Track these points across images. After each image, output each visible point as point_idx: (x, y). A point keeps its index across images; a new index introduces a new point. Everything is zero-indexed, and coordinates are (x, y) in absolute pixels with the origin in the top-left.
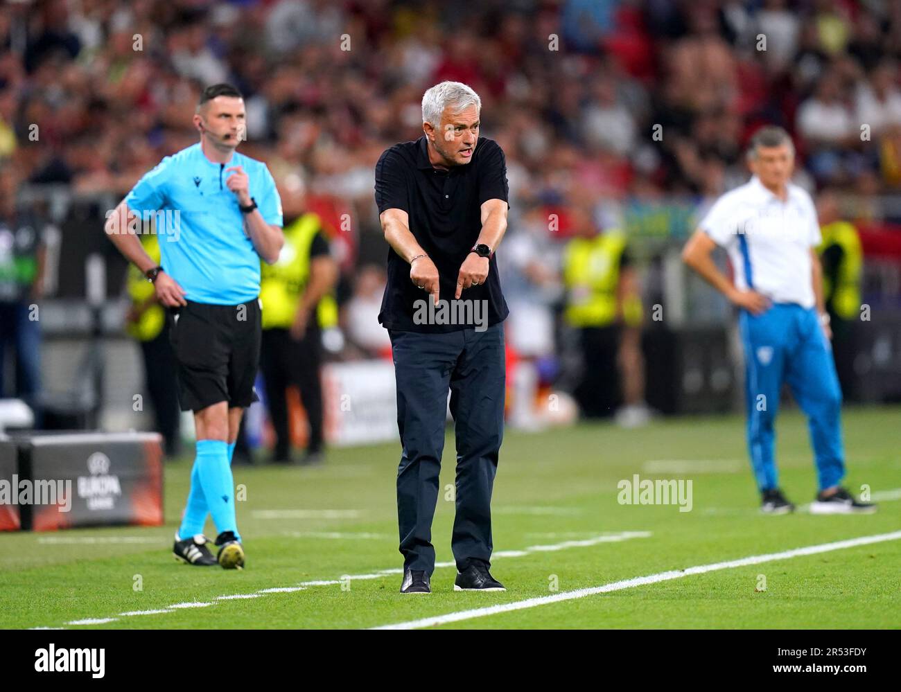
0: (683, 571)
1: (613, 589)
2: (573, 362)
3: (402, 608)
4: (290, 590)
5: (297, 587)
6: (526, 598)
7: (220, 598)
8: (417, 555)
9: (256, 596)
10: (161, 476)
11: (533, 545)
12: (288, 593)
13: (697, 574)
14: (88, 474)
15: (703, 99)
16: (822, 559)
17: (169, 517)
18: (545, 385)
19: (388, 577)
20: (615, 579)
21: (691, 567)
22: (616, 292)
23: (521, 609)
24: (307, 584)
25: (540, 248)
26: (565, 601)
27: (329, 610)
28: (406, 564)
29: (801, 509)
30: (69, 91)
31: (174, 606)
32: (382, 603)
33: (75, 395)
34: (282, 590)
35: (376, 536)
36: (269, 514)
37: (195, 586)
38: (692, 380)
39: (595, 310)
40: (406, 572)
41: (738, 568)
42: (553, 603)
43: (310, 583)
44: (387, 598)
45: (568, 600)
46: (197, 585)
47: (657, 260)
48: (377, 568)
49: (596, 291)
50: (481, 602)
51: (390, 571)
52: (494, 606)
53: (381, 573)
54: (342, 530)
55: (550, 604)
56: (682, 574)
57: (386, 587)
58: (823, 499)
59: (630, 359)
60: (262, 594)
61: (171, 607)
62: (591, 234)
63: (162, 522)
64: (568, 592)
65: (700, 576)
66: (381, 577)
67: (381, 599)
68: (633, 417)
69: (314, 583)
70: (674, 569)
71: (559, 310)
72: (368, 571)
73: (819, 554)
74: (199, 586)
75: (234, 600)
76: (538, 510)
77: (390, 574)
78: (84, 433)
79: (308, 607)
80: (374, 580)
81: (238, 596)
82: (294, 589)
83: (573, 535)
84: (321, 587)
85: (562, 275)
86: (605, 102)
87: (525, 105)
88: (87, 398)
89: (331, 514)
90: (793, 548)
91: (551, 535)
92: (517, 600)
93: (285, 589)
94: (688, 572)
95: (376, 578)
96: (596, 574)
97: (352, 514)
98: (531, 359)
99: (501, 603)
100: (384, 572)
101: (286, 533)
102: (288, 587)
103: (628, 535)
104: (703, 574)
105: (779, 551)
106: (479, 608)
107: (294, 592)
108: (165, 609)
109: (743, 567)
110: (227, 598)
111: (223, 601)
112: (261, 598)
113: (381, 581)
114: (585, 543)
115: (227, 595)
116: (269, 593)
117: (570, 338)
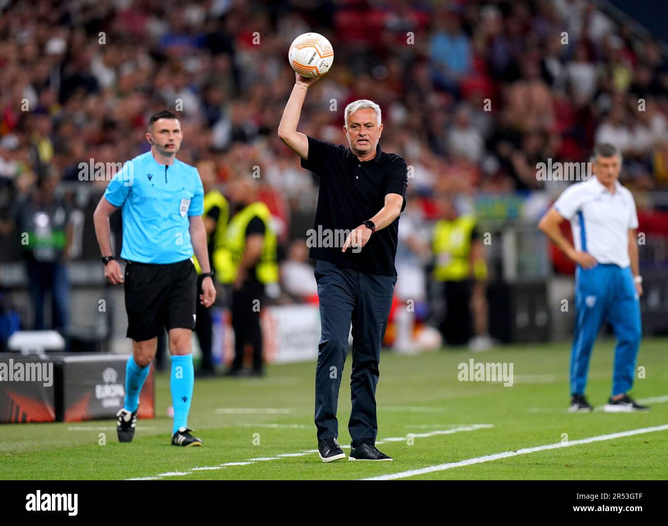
0: (516, 451)
1: (466, 464)
2: (439, 305)
4: (242, 464)
5: (247, 461)
6: (406, 470)
7: (194, 469)
9: (219, 468)
10: (153, 384)
11: (410, 433)
12: (241, 466)
13: (525, 454)
14: (102, 383)
15: (530, 123)
16: (613, 444)
17: (159, 412)
18: (419, 321)
19: (311, 455)
20: (468, 457)
21: (521, 449)
22: (468, 257)
24: (254, 460)
25: (416, 227)
26: (433, 472)
29: (596, 410)
30: (89, 116)
31: (162, 475)
32: (306, 473)
33: (93, 328)
34: (237, 464)
35: (302, 427)
36: (228, 411)
37: (176, 461)
38: (522, 319)
39: (454, 269)
41: (554, 449)
42: (425, 474)
43: (257, 459)
44: (310, 469)
45: (436, 471)
46: (178, 460)
47: (498, 235)
48: (303, 448)
49: (455, 256)
51: (312, 451)
52: (384, 475)
53: (306, 453)
54: (279, 422)
56: (515, 454)
57: (310, 462)
58: (613, 402)
59: (479, 304)
60: (223, 466)
61: (160, 475)
62: (452, 217)
63: (153, 416)
64: (435, 466)
65: (527, 455)
66: (306, 455)
67: (305, 470)
68: (481, 344)
69: (259, 459)
70: (509, 450)
71: (429, 269)
72: (297, 451)
73: (610, 440)
74: (179, 461)
75: (204, 470)
76: (414, 409)
77: (311, 453)
78: (101, 354)
79: (255, 476)
80: (300, 457)
81: (206, 468)
82: (245, 463)
83: (437, 426)
84: (264, 462)
85: (431, 245)
86: (464, 126)
87: (406, 127)
88: (102, 330)
89: (271, 411)
90: (592, 436)
91: (424, 427)
93: (239, 464)
94: (519, 452)
95: (303, 456)
96: (455, 453)
97: (286, 411)
100: (308, 452)
101: (240, 425)
102: (241, 462)
103: (477, 426)
104: (529, 454)
105: (582, 438)
107: (245, 465)
108: (156, 477)
109: (557, 449)
110: (199, 469)
111: (196, 471)
112: (222, 470)
113: (306, 458)
114: (447, 432)
115: (199, 467)
116: (228, 466)
117: (437, 289)
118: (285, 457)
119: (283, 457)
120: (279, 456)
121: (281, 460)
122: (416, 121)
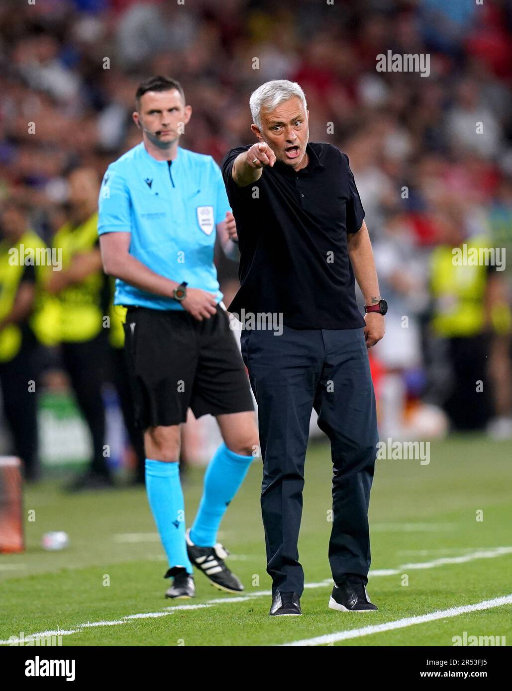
1: (489, 606)
2: (442, 373)
3: (272, 631)
4: (156, 615)
5: (164, 612)
6: (400, 618)
7: (84, 625)
8: (286, 576)
9: (121, 622)
10: (20, 501)
11: (406, 563)
12: (154, 619)
17: (30, 542)
18: (413, 397)
19: (257, 600)
20: (491, 597)
22: (483, 300)
23: (395, 630)
24: (173, 608)
25: (404, 257)
26: (440, 620)
27: (197, 635)
28: (275, 586)
31: (38, 635)
32: (251, 626)
34: (148, 615)
35: (244, 558)
36: (134, 538)
37: (58, 614)
39: (462, 319)
40: (274, 594)
42: (428, 623)
43: (177, 608)
44: (256, 621)
45: (443, 619)
46: (60, 612)
49: (463, 300)
50: (353, 623)
51: (259, 594)
52: (367, 626)
53: (250, 596)
55: (424, 624)
57: (256, 610)
59: (500, 370)
60: (128, 620)
61: (34, 636)
63: (23, 549)
64: (442, 610)
66: (249, 600)
67: (250, 622)
68: (506, 428)
71: (425, 320)
74: (62, 614)
75: (99, 627)
76: (409, 527)
77: (259, 596)
79: (176, 634)
80: (242, 603)
81: (102, 623)
82: (160, 615)
83: (444, 551)
84: (188, 611)
86: (468, 106)
87: (386, 110)
91: (424, 553)
92: (390, 620)
93: (151, 615)
95: (244, 601)
96: (471, 591)
98: (397, 371)
99: (374, 623)
100: (252, 594)
101: (151, 557)
102: (154, 612)
103: (503, 550)
106: (351, 629)
107: (160, 618)
110: (91, 625)
111: (87, 628)
112: (126, 625)
113: (250, 604)
114: (459, 560)
115: (90, 623)
116: (135, 619)
117: (438, 349)
118: (219, 604)
119: (216, 603)
120: (210, 602)
121: (213, 608)
122: (400, 101)
